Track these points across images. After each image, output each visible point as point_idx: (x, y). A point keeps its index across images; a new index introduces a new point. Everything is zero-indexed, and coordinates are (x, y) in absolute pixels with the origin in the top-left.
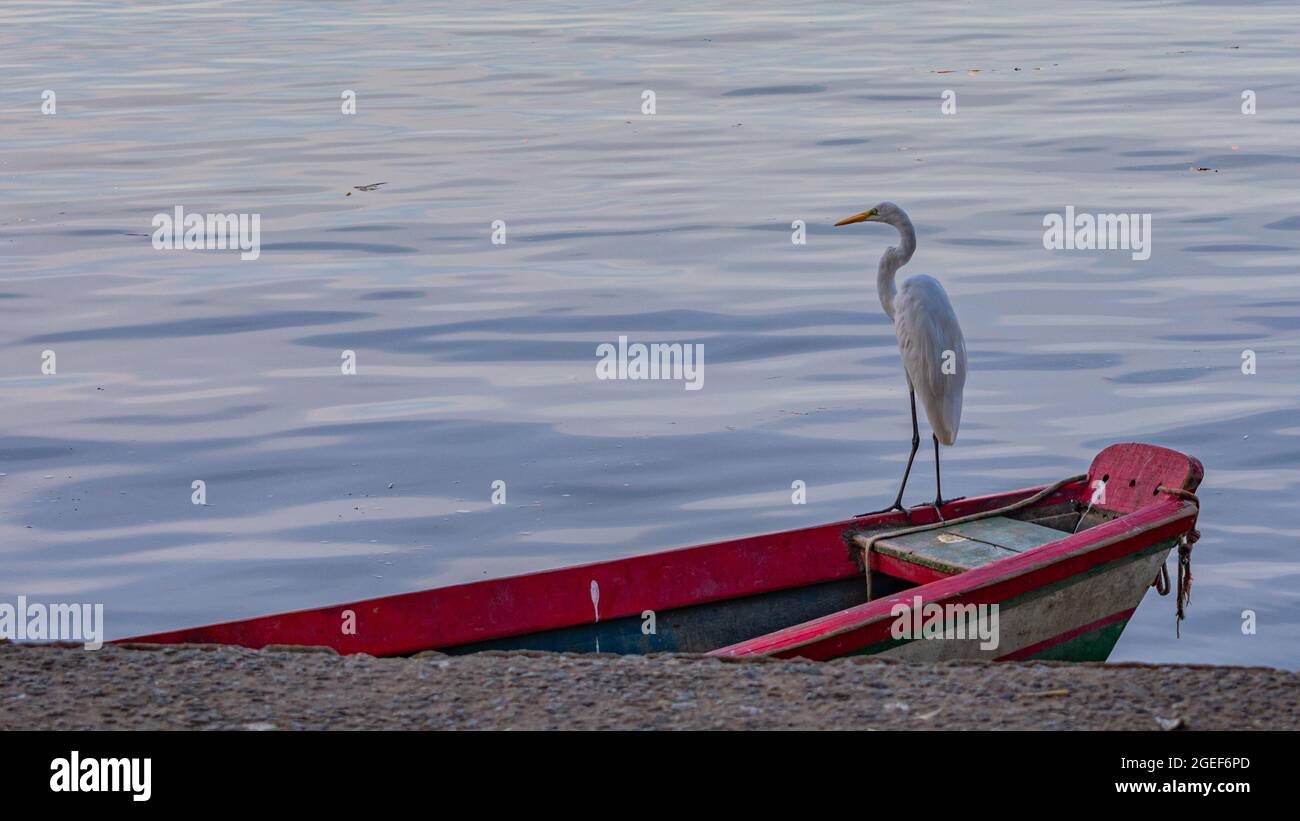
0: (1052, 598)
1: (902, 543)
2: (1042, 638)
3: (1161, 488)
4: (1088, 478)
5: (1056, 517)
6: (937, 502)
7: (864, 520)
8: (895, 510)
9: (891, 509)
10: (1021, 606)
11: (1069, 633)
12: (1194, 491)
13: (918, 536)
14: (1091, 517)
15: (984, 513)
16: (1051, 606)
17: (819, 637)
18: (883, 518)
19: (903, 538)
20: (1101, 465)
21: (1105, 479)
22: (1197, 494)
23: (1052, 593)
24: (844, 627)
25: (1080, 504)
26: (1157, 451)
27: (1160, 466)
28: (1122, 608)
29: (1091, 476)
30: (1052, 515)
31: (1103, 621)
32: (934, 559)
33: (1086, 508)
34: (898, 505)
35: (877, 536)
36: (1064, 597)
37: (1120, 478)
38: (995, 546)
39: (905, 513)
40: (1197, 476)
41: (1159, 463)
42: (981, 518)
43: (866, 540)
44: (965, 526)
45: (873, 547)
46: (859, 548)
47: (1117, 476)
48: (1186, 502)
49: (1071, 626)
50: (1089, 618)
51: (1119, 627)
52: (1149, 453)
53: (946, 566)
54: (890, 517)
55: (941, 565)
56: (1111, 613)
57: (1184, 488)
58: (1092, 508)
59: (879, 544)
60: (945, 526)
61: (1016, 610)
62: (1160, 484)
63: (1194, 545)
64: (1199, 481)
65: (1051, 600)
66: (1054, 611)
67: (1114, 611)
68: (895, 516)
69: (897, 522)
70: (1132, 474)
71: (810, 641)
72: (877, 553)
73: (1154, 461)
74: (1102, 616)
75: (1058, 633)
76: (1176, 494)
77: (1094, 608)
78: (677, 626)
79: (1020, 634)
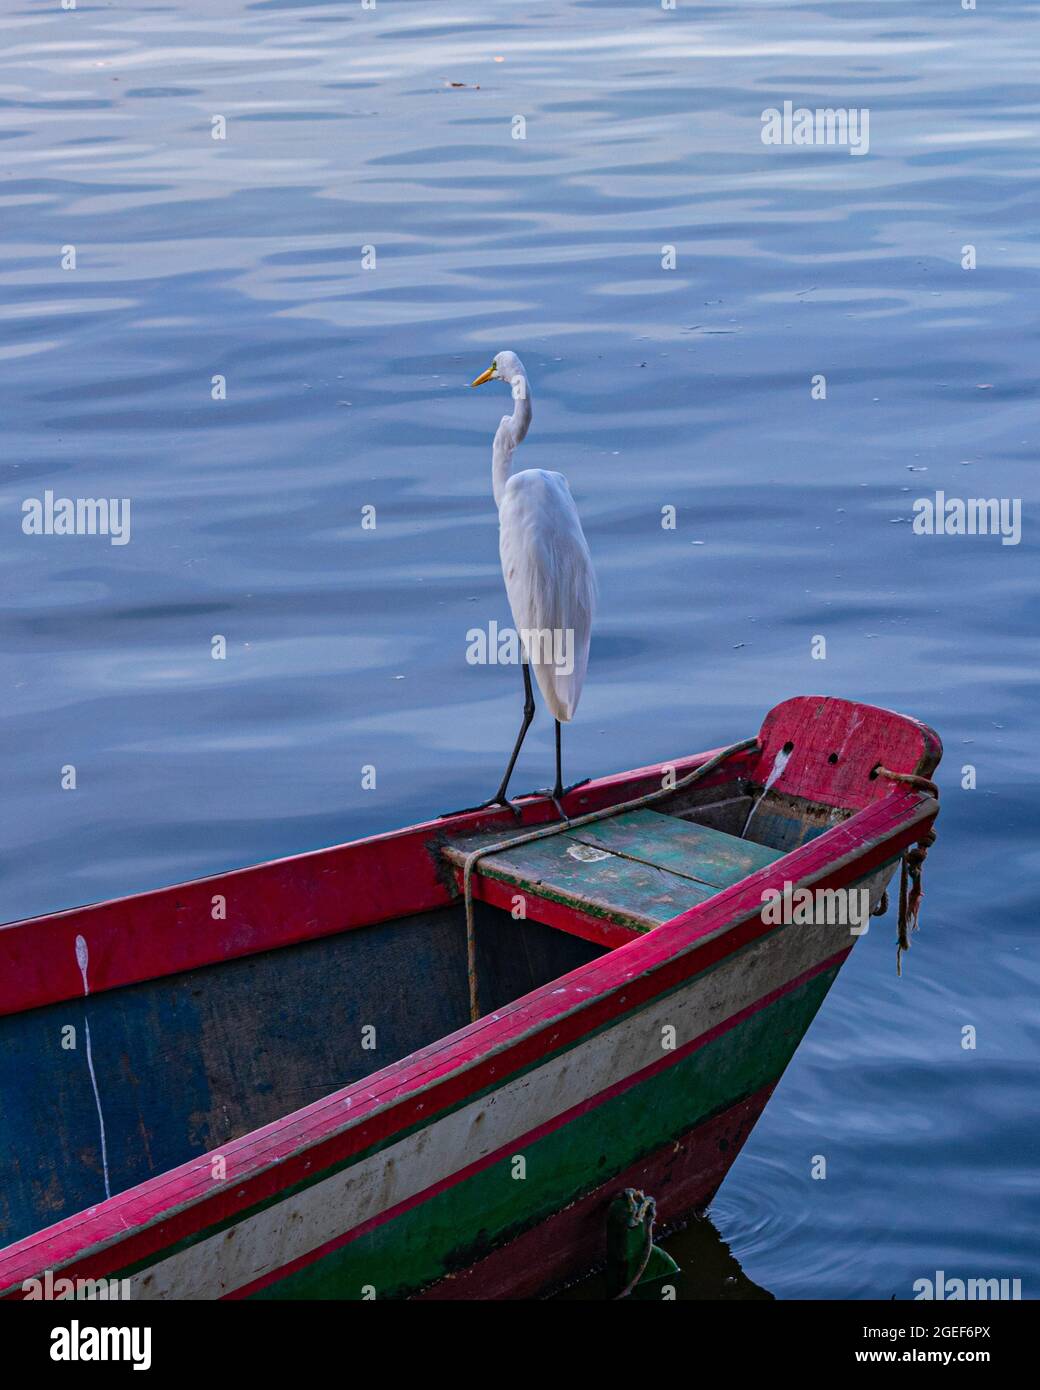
0: (755, 953)
1: (517, 863)
2: (739, 1008)
3: (881, 770)
4: (760, 744)
5: (720, 804)
6: (556, 791)
7: (455, 823)
8: (497, 806)
9: (491, 803)
10: (716, 972)
11: (770, 995)
12: (929, 776)
13: (536, 848)
14: (770, 804)
15: (621, 806)
16: (753, 964)
17: (465, 1066)
18: (482, 819)
19: (518, 852)
20: (778, 726)
21: (788, 748)
22: (934, 780)
23: (757, 947)
24: (498, 1045)
25: (750, 784)
26: (867, 713)
27: (876, 736)
28: (836, 949)
29: (764, 742)
30: (712, 802)
31: (812, 972)
32: (579, 896)
33: (762, 790)
34: (501, 799)
35: (481, 851)
36: (770, 948)
37: (811, 749)
38: (658, 868)
39: (512, 809)
40: (936, 754)
41: (873, 731)
42: (618, 813)
43: (466, 856)
44: (600, 827)
45: (475, 866)
46: (451, 865)
47: (807, 744)
48: (923, 794)
49: (775, 985)
50: (797, 970)
51: (830, 975)
52: (856, 714)
53: (600, 910)
54: (491, 816)
55: (591, 906)
56: (822, 959)
57: (918, 774)
58: (770, 791)
59: (486, 863)
60: (571, 829)
61: (710, 979)
62: (879, 765)
63: (927, 850)
64: (938, 761)
65: (754, 956)
66: (755, 970)
67: (827, 955)
68: (498, 816)
69: (500, 823)
70: (831, 744)
71: (454, 1072)
72: (480, 877)
73: (864, 729)
74: (813, 964)
75: (759, 997)
76: (907, 782)
77: (803, 956)
78: (197, 994)
79: (712, 1008)
